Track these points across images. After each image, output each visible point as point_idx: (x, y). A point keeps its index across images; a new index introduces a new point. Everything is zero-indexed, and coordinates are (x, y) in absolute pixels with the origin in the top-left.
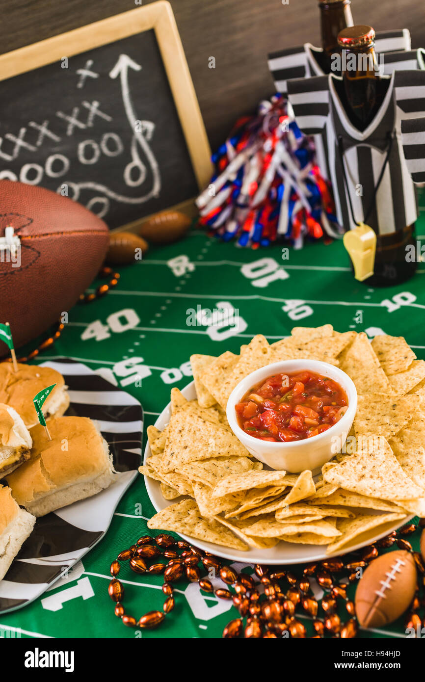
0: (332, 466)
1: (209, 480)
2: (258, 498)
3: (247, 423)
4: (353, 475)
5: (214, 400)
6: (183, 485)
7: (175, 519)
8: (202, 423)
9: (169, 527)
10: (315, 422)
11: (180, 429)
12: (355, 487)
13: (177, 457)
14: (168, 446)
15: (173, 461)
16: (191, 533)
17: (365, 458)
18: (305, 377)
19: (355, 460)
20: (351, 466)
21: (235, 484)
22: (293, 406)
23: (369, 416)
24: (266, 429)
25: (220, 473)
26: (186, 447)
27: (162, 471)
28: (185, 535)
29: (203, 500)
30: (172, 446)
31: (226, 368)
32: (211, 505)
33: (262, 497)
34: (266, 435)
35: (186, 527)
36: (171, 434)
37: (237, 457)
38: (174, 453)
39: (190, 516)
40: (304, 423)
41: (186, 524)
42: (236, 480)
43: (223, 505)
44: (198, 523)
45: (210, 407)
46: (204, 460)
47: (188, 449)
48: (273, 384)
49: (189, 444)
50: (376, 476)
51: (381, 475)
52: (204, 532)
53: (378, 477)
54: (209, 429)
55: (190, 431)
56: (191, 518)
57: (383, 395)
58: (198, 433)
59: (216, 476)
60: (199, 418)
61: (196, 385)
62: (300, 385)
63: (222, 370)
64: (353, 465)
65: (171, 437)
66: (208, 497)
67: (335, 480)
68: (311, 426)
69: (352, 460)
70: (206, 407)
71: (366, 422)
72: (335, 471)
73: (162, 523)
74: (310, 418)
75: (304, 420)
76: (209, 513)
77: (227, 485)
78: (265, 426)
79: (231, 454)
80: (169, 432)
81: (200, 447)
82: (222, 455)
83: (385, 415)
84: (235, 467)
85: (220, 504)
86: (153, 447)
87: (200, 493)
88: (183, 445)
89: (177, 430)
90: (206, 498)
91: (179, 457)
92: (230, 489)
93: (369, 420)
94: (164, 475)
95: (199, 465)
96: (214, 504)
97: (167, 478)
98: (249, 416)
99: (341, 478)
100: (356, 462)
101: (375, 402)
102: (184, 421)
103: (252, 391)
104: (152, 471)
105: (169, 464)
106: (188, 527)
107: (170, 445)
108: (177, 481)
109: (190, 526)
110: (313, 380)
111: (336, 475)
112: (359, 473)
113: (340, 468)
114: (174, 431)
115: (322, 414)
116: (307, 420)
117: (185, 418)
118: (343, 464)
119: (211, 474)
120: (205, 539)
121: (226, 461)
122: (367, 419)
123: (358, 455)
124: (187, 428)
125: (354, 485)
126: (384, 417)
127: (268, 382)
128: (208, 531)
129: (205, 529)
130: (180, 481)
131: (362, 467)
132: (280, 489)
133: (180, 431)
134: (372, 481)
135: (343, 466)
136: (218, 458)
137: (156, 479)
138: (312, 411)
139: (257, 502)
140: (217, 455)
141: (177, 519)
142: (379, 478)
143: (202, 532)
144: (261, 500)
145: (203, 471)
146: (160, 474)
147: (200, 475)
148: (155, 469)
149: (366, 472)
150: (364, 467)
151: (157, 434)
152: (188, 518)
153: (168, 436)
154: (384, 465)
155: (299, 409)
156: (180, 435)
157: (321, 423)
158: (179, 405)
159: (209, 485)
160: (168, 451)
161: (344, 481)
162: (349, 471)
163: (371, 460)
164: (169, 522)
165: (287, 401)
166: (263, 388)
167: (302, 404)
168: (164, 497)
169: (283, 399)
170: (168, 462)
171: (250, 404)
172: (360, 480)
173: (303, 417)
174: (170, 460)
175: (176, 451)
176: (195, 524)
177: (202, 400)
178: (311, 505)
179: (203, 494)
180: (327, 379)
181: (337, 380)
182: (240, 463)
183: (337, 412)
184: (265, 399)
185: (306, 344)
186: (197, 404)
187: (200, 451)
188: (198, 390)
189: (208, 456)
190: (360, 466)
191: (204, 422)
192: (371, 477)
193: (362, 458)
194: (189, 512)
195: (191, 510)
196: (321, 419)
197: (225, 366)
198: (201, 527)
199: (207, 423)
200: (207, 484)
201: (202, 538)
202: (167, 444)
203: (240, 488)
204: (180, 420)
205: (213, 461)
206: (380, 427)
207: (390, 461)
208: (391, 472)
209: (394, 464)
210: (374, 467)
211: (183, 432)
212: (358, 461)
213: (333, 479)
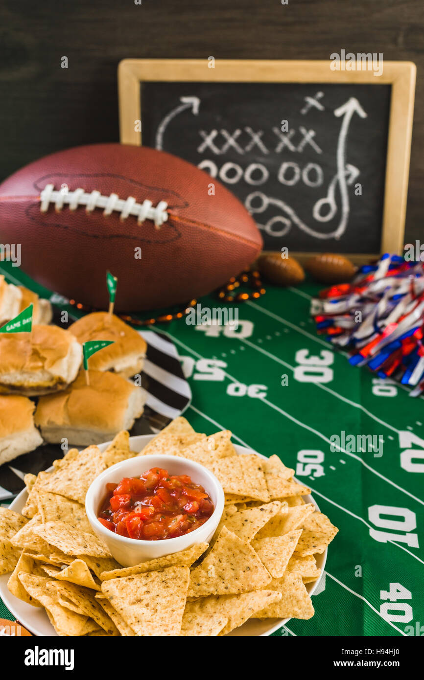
4: (132, 595)
11: (83, 462)
12: (122, 609)
17: (155, 583)
19: (145, 580)
20: (136, 584)
26: (70, 480)
38: (58, 478)
46: (70, 500)
47: (69, 482)
49: (75, 479)
50: (152, 606)
51: (159, 608)
53: (153, 609)
55: (87, 469)
64: (139, 585)
67: (108, 593)
72: (117, 583)
81: (79, 487)
88: (70, 477)
89: (80, 462)
95: (60, 501)
99: (117, 593)
100: (144, 581)
102: (92, 458)
111: (115, 587)
112: (139, 596)
113: (124, 581)
114: (78, 461)
117: (95, 457)
123: (151, 576)
124: (88, 466)
125: (122, 607)
131: (146, 590)
133: (82, 465)
134: (144, 610)
135: (128, 581)
142: (153, 611)
145: (55, 507)
149: (146, 597)
150: (148, 592)
154: (168, 599)
156: (78, 467)
161: (116, 597)
162: (130, 589)
163: (161, 587)
172: (134, 603)
187: (74, 490)
189: (75, 498)
190: (145, 589)
192: (147, 605)
193: (153, 581)
204: (90, 456)
205: (74, 505)
207: (178, 596)
208: (169, 609)
209: (179, 601)
210: (158, 595)
211: (82, 467)
212: (147, 582)
213: (108, 591)
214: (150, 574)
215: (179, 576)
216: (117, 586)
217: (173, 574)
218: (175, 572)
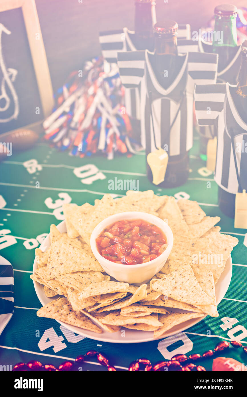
0: (156, 281)
1: (78, 286)
2: (110, 299)
3: (103, 251)
4: (170, 286)
5: (78, 234)
6: (60, 289)
7: (55, 310)
8: (72, 249)
9: (51, 316)
10: (147, 252)
11: (58, 251)
12: (171, 295)
13: (56, 270)
14: (49, 262)
15: (53, 273)
16: (66, 320)
17: (177, 277)
18: (139, 223)
20: (168, 281)
21: (96, 290)
22: (133, 241)
23: (177, 250)
24: (116, 256)
25: (84, 282)
26: (62, 264)
27: (46, 278)
28: (62, 322)
29: (74, 299)
30: (52, 262)
31: (86, 214)
32: (79, 303)
33: (112, 299)
34: (116, 259)
35: (62, 316)
36: (52, 254)
37: (94, 271)
38: (53, 267)
39: (64, 309)
40: (140, 253)
41: (62, 314)
42: (96, 287)
43: (87, 303)
44: (70, 314)
45: (75, 238)
46: (73, 273)
47: (63, 265)
48: (119, 226)
49: (63, 262)
50: (183, 288)
51: (187, 288)
52: (74, 320)
54: (77, 253)
55: (64, 253)
56: (65, 310)
57: (186, 238)
58: (69, 255)
59: (82, 284)
60: (70, 246)
61: (67, 223)
62: (137, 228)
63: (83, 214)
64: (170, 280)
65: (51, 257)
66: (77, 297)
67: (158, 289)
68: (144, 255)
69: (169, 277)
70: (73, 238)
71: (175, 253)
72: (159, 283)
73: (47, 313)
74: (144, 250)
75: (140, 251)
76: (78, 308)
77: (91, 290)
78: (115, 253)
79: (91, 269)
80: (51, 253)
81: (71, 264)
82: (85, 270)
83: (187, 250)
84: (93, 279)
85: (85, 302)
86: (39, 262)
87: (71, 295)
88: (60, 262)
89: (56, 253)
90: (76, 298)
91: (57, 270)
92: (92, 293)
93: (177, 252)
94: (47, 281)
95: (71, 276)
96: (81, 302)
97: (49, 283)
98: (105, 246)
99: (162, 288)
100: (171, 278)
101: (181, 241)
102: (60, 247)
103: (106, 230)
104: (39, 278)
105: (50, 274)
106: (63, 316)
107: (51, 262)
108: (56, 285)
109: (64, 316)
110: (144, 225)
112: (173, 286)
113: (161, 281)
114: (54, 252)
115: (151, 248)
116: (142, 251)
117: (61, 245)
118: (163, 279)
119: (79, 282)
120: (74, 325)
121: (88, 274)
122: (176, 252)
124: (62, 251)
125: (170, 293)
126: (187, 251)
127: (116, 226)
128: (77, 319)
129: (74, 318)
130: (58, 286)
132: (124, 294)
134: (181, 291)
135: (163, 281)
136: (82, 272)
137: (42, 283)
138: (145, 246)
139: (109, 302)
140: (82, 270)
141: (56, 311)
142: (186, 290)
143: (73, 320)
144: (111, 301)
145: (73, 280)
146: (44, 280)
147: (72, 283)
148: (41, 277)
149: (177, 285)
150: (177, 282)
151: (41, 254)
152: (63, 310)
153: (49, 256)
154: (188, 282)
155: (136, 244)
156: (57, 256)
157: (150, 253)
158: (55, 236)
159: (78, 290)
160: (50, 266)
161: (164, 290)
162: (167, 284)
163: (181, 278)
164: (51, 313)
165: (128, 238)
166: (113, 229)
167: (138, 240)
168: (46, 296)
169: (126, 236)
170: (50, 273)
171: (105, 238)
172: (174, 290)
173: (140, 249)
174: (51, 272)
175: (55, 266)
176: (67, 315)
177: (70, 233)
178: (143, 305)
179: (73, 295)
180: (153, 225)
181: (159, 226)
182: (96, 276)
183: (160, 247)
184: (114, 235)
185: (137, 202)
186: (67, 235)
187: (71, 267)
188: (68, 226)
189: (77, 271)
190: (174, 281)
191: (74, 248)
192: (181, 289)
193: (175, 276)
194: (63, 306)
195: (64, 305)
196: (150, 250)
197: (86, 213)
198: (72, 316)
199: (75, 249)
200: (76, 289)
201: (72, 324)
202: (49, 261)
203: (100, 293)
204: (58, 246)
205: (79, 274)
206: (184, 258)
207: (192, 279)
208: (193, 287)
209: (194, 281)
210: (182, 282)
211: (59, 254)
212: (173, 278)
213: (158, 288)
214: (172, 274)
215: (186, 269)
216: (160, 285)
217: (183, 270)
218: (183, 268)
